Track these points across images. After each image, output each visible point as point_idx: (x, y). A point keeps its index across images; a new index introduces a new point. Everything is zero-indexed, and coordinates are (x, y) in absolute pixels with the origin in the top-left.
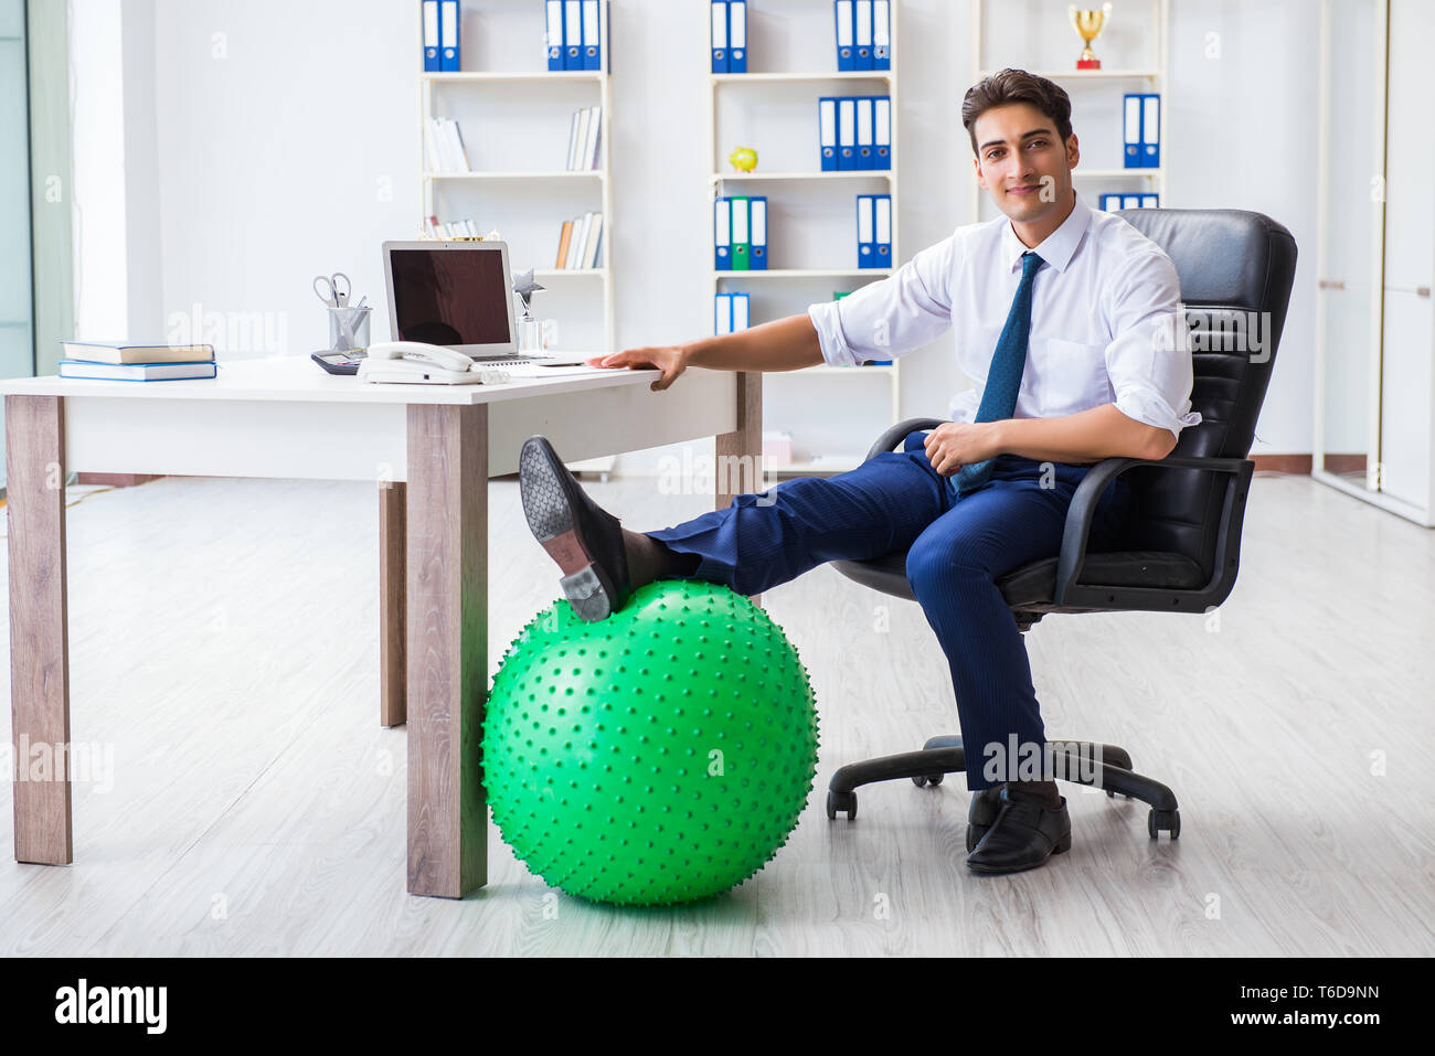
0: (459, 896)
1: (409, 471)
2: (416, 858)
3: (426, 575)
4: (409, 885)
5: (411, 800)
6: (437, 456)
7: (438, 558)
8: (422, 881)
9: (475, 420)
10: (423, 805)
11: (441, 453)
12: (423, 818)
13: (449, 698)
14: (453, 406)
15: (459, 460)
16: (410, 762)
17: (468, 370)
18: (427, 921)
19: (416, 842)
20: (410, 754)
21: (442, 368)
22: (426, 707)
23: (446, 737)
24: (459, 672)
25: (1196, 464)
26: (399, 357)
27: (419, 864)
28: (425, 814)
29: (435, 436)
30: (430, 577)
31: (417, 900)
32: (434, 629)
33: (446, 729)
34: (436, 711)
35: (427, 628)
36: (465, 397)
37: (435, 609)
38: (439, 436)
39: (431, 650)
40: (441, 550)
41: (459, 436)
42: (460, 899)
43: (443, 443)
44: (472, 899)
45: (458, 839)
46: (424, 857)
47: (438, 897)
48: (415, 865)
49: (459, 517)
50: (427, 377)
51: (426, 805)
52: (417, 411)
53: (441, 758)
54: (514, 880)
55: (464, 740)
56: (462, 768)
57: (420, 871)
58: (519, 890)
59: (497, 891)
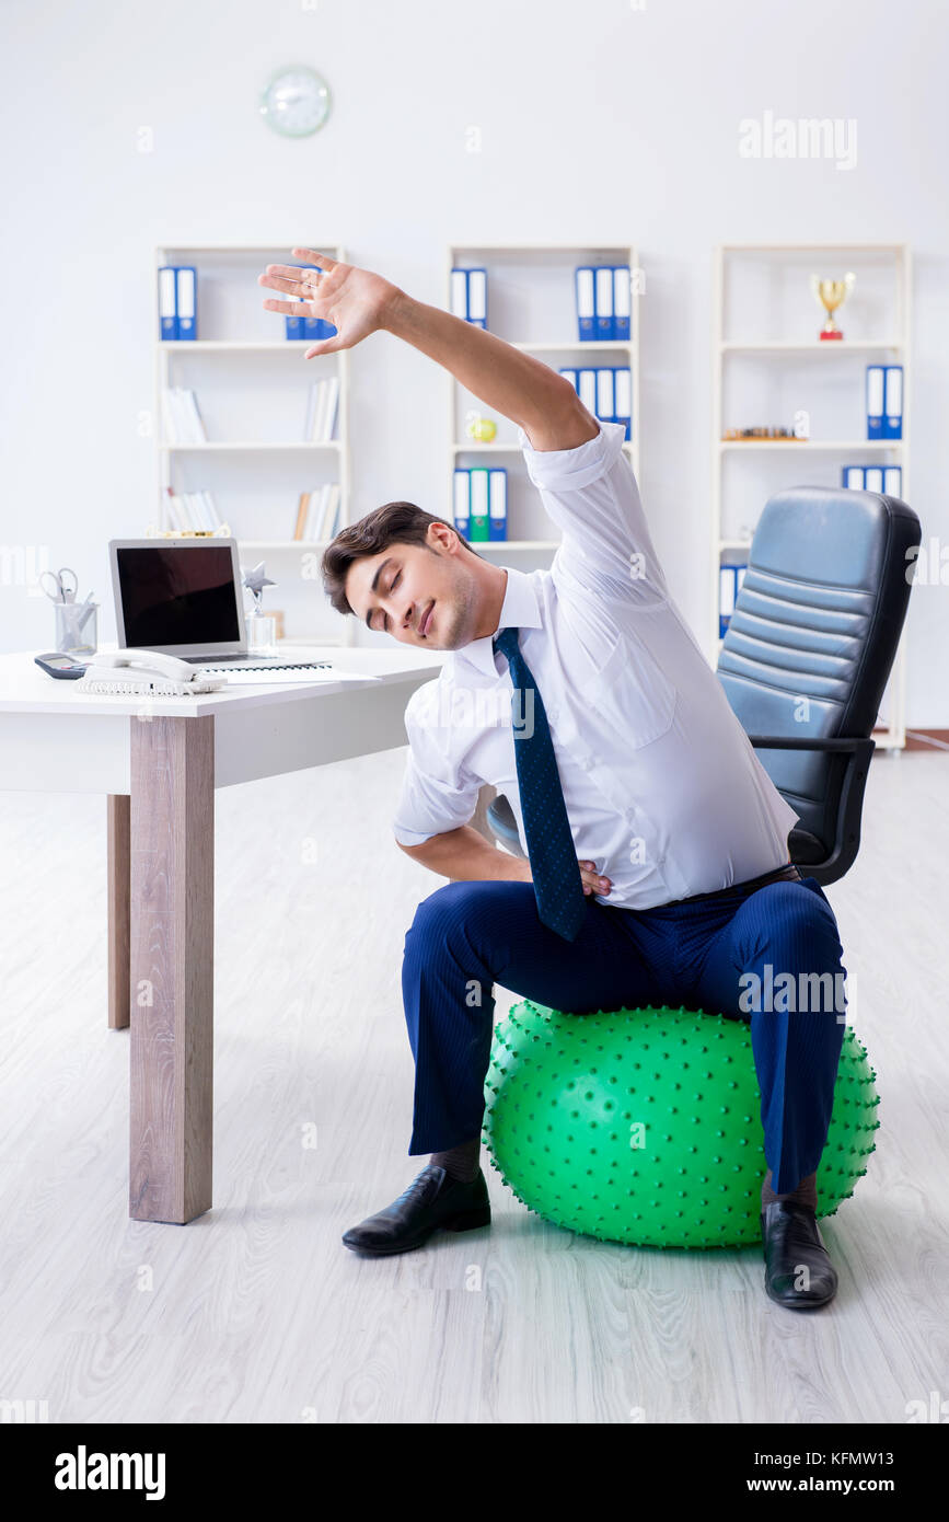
0: (183, 1221)
1: (132, 784)
2: (139, 1182)
3: (150, 891)
4: (131, 1209)
5: (134, 1123)
6: (162, 768)
7: (162, 874)
8: (145, 1203)
9: (200, 733)
10: (146, 1127)
11: (165, 766)
12: (146, 1141)
13: (173, 1019)
14: (178, 719)
15: (184, 773)
16: (133, 1084)
17: (193, 680)
18: (149, 1249)
19: (139, 1166)
20: (133, 1073)
22: (150, 1027)
23: (170, 1057)
24: (183, 992)
26: (125, 665)
27: (142, 1188)
28: (148, 1138)
29: (159, 749)
30: (155, 891)
31: (140, 1225)
32: (158, 946)
33: (170, 1049)
34: (159, 1031)
35: (151, 945)
36: (189, 707)
37: (158, 926)
38: (164, 749)
39: (154, 968)
40: (166, 866)
41: (184, 748)
42: (184, 1225)
43: (167, 755)
44: (195, 1225)
45: (182, 1164)
46: (147, 1182)
47: (162, 1222)
48: (137, 1189)
49: (183, 832)
50: (152, 686)
51: (150, 1128)
53: (164, 1079)
54: (240, 1202)
55: (189, 1062)
56: (186, 1089)
57: (142, 1195)
58: (246, 1215)
59: (223, 1216)
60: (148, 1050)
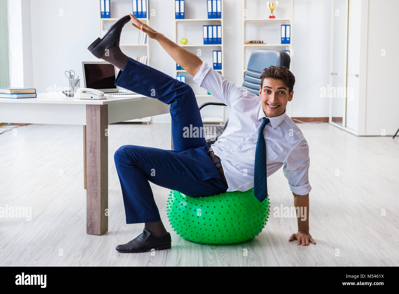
0: (100, 234)
1: (87, 122)
2: (89, 224)
3: (91, 150)
4: (87, 231)
5: (88, 209)
6: (94, 118)
7: (94, 145)
8: (91, 230)
9: (104, 109)
10: (90, 211)
13: (97, 182)
14: (98, 105)
15: (100, 119)
16: (87, 199)
17: (103, 96)
18: (91, 241)
19: (89, 220)
20: (87, 197)
21: (96, 95)
22: (91, 185)
23: (97, 192)
24: (100, 176)
26: (85, 92)
27: (90, 226)
28: (91, 213)
29: (93, 113)
31: (89, 235)
32: (94, 164)
33: (97, 190)
34: (94, 186)
35: (92, 164)
36: (101, 103)
37: (93, 159)
38: (94, 113)
39: (93, 170)
40: (95, 143)
41: (100, 113)
42: (101, 235)
43: (95, 115)
44: (104, 235)
45: (100, 220)
46: (91, 224)
47: (95, 235)
48: (88, 226)
49: (100, 135)
50: (92, 97)
51: (92, 211)
52: (89, 107)
53: (95, 198)
54: (115, 230)
55: (102, 193)
56: (101, 201)
57: (90, 228)
58: (117, 233)
59: (111, 233)
60: (91, 191)
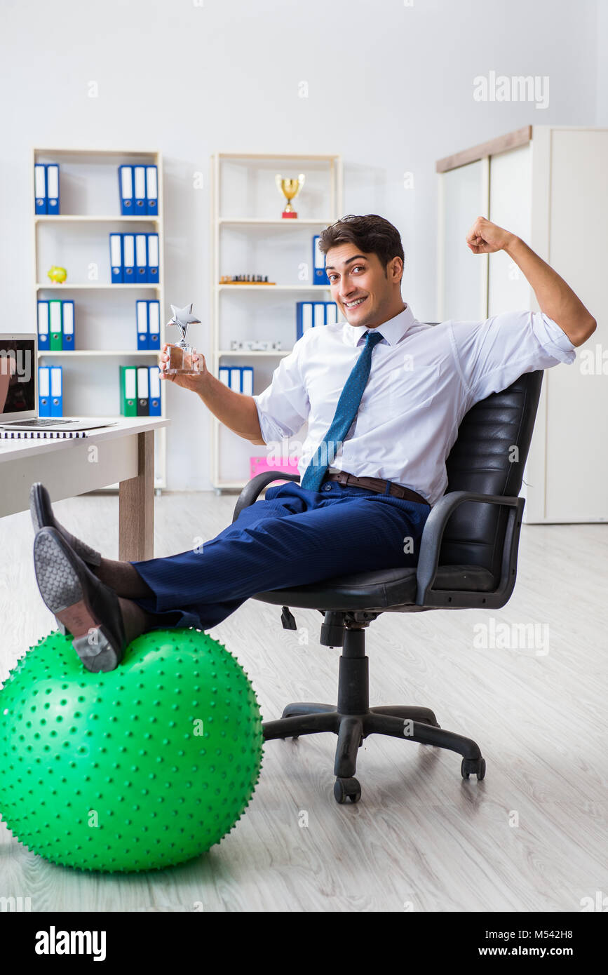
25: (485, 500)
